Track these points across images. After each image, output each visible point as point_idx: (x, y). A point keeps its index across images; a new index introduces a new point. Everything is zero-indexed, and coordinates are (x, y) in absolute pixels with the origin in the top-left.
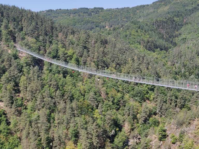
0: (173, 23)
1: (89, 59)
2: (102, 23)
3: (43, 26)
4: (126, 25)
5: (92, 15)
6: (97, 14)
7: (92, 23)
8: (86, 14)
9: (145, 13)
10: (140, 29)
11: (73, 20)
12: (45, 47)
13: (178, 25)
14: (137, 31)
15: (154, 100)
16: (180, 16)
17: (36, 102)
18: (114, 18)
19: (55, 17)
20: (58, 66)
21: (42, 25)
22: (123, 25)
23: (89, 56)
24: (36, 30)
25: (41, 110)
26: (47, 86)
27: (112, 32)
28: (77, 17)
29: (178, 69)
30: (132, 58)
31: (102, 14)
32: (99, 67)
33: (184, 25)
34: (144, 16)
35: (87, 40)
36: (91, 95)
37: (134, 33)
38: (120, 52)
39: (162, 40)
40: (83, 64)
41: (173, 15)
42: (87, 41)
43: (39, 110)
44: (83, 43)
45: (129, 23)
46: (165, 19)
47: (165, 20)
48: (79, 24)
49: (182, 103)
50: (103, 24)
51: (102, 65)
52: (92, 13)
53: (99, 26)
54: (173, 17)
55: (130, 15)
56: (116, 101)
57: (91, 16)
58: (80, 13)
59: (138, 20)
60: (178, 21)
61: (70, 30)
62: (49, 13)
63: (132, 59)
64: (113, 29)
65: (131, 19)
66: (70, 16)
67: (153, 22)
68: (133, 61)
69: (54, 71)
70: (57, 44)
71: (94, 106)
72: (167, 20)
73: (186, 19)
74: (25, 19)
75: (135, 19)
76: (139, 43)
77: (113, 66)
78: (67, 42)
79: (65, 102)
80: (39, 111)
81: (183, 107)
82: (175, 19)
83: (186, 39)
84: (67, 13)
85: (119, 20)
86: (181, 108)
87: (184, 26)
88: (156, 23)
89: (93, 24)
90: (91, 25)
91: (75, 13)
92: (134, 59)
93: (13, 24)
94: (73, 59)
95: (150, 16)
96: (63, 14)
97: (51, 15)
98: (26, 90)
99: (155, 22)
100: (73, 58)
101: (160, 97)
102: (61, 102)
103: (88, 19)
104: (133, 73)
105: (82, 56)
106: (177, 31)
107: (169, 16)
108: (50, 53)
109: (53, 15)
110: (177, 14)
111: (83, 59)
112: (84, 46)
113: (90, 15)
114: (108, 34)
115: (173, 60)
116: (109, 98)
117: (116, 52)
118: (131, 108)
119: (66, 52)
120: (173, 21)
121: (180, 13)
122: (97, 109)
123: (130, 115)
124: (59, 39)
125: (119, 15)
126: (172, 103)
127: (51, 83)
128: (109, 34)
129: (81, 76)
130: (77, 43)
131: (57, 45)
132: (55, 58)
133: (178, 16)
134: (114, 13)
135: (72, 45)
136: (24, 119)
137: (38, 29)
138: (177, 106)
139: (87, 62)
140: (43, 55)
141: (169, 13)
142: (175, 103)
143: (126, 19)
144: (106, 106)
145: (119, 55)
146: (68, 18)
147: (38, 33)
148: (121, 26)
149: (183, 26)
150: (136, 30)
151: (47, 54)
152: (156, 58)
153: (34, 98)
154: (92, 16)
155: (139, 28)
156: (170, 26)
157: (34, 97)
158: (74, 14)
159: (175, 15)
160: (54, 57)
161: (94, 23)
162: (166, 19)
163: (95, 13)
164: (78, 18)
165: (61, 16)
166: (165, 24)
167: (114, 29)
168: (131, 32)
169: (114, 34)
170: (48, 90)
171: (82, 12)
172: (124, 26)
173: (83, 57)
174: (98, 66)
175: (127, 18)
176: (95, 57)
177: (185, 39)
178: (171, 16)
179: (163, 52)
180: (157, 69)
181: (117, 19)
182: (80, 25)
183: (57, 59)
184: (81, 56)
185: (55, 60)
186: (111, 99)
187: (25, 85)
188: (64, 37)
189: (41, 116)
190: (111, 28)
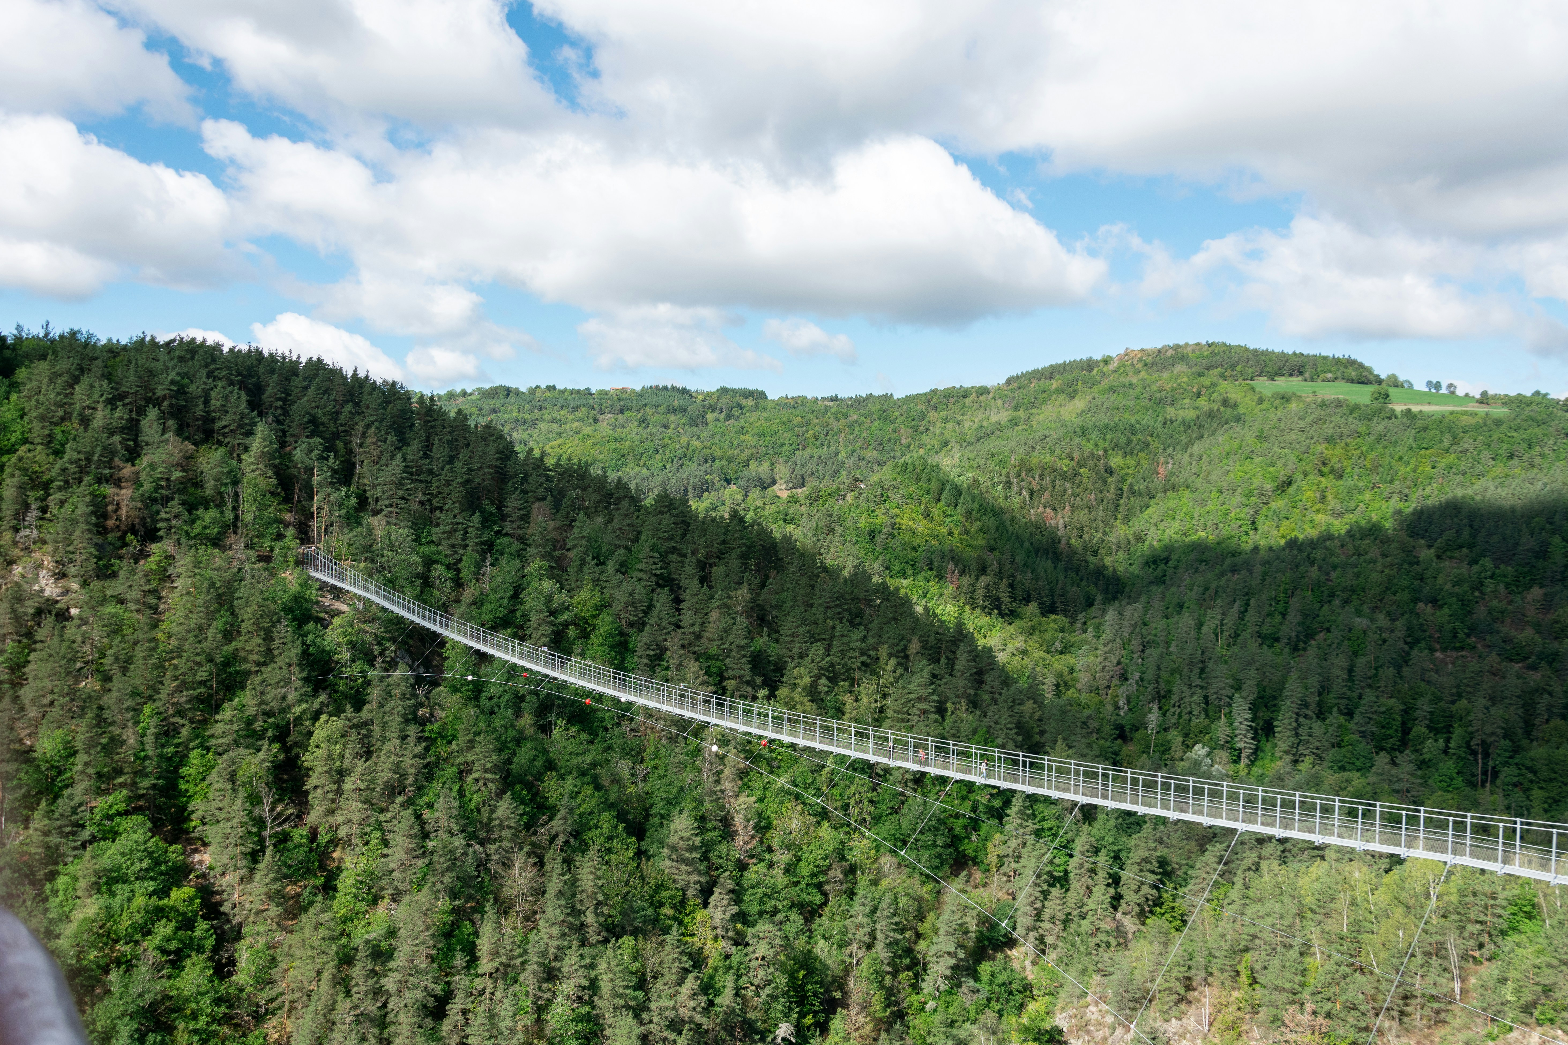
0: (1105, 483)
1: (673, 643)
2: (753, 464)
3: (458, 464)
4: (873, 479)
5: (707, 424)
6: (732, 421)
7: (706, 461)
8: (680, 415)
9: (969, 425)
10: (941, 504)
11: (612, 445)
12: (458, 571)
13: (1132, 492)
14: (927, 515)
15: (1004, 869)
16: (1142, 450)
17: (385, 856)
18: (819, 443)
19: (525, 423)
20: (513, 671)
21: (451, 460)
22: (857, 480)
23: (679, 627)
24: (418, 485)
25: (406, 899)
26: (452, 771)
27: (803, 510)
28: (632, 432)
29: (1130, 710)
30: (900, 648)
31: (756, 420)
32: (725, 684)
33: (1160, 495)
34: (964, 442)
35: (672, 544)
36: (676, 831)
37: (911, 523)
38: (837, 610)
39: (1049, 562)
40: (646, 665)
41: (1106, 445)
42: (673, 550)
43: (396, 898)
44: (652, 560)
45: (887, 469)
46: (1067, 461)
47: (1063, 465)
48: (642, 463)
49: (1146, 889)
50: (762, 469)
51: (742, 672)
52: (710, 416)
53: (737, 479)
54: (1106, 451)
55: (895, 431)
56: (805, 869)
57: (700, 428)
58: (649, 410)
59: (934, 459)
60: (1127, 474)
61: (592, 489)
62: (493, 403)
63: (898, 652)
64: (810, 495)
65: (898, 454)
66: (596, 421)
67: (1004, 471)
68: (898, 664)
69: (490, 698)
70: (519, 555)
71: (690, 893)
72: (1074, 463)
73: (1170, 466)
74: (368, 426)
75: (922, 452)
76: (934, 573)
77: (798, 681)
78: (574, 546)
79: (541, 864)
80: (394, 905)
81: (1151, 912)
82: (1116, 461)
83: (1170, 564)
84: (583, 410)
85: (840, 456)
86: (1142, 916)
87: (1156, 500)
88: (1023, 475)
89: (708, 464)
90: (698, 473)
91: (622, 412)
92: (908, 652)
93: (304, 446)
94: (595, 639)
95: (992, 444)
96: (562, 412)
97: (505, 412)
98: (336, 786)
99: (1018, 475)
100: (597, 632)
101: (1035, 853)
102: (519, 860)
103: (684, 440)
104: (902, 720)
105: (644, 624)
106: (1127, 519)
107: (1088, 447)
108: (478, 603)
109: (516, 414)
110: (1123, 440)
111: (646, 640)
112: (658, 572)
113: (699, 420)
114: (781, 522)
115: (1106, 663)
116: (770, 850)
117: (814, 610)
118: (884, 905)
119: (561, 598)
120: (1106, 471)
121: (1139, 436)
122: (706, 905)
123: (879, 946)
124: (530, 531)
125: (840, 430)
126: (1094, 890)
127: (470, 757)
128: (785, 521)
129: (633, 726)
130: (623, 558)
131: (517, 563)
132: (505, 628)
133: (1128, 450)
134: (815, 421)
135: (597, 565)
136: (312, 947)
137: (429, 478)
138: (1123, 907)
139: (668, 654)
140: (444, 609)
141: (1084, 432)
142: (1112, 891)
143: (875, 453)
144: (755, 891)
145: (833, 628)
146: (588, 430)
147: (429, 500)
148: (847, 482)
149: (1154, 497)
150: (922, 506)
151: (463, 607)
152: (1018, 649)
153: (378, 834)
154: (710, 427)
155: (939, 500)
156: (1092, 496)
157: (379, 826)
158: (620, 416)
159: (1116, 445)
160: (498, 625)
161: (717, 464)
162: (1072, 459)
163: (722, 417)
164: (637, 434)
165: (554, 421)
166: (1068, 485)
167: (814, 498)
168: (896, 516)
169: (815, 519)
170: (455, 793)
171: (661, 409)
172: (863, 486)
173: (647, 629)
174: (721, 682)
175: (880, 446)
176: (712, 631)
177: (1166, 563)
178: (1096, 445)
179: (1055, 621)
180: (1022, 708)
181: (833, 449)
182: (644, 471)
183: (515, 636)
184: (641, 625)
185: (500, 637)
186: (783, 858)
187: (338, 764)
188: (558, 523)
189: (402, 933)
190: (800, 490)
